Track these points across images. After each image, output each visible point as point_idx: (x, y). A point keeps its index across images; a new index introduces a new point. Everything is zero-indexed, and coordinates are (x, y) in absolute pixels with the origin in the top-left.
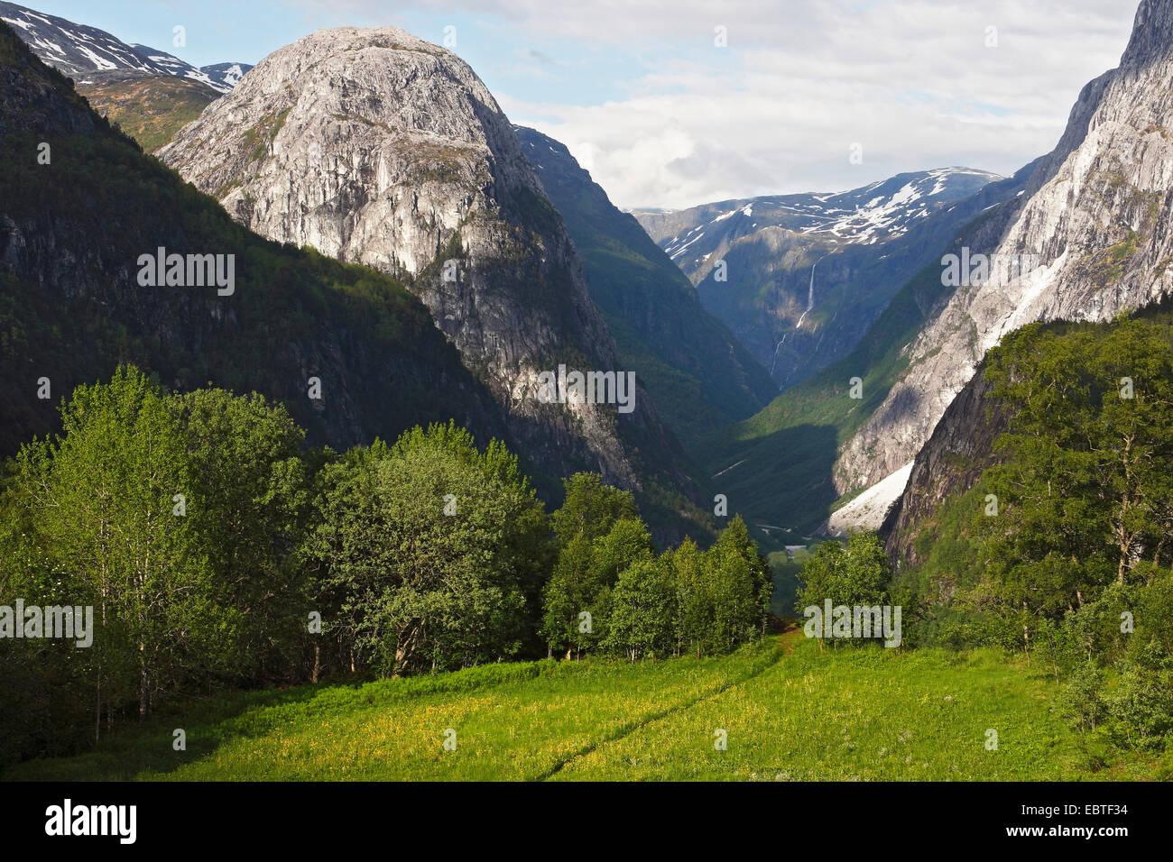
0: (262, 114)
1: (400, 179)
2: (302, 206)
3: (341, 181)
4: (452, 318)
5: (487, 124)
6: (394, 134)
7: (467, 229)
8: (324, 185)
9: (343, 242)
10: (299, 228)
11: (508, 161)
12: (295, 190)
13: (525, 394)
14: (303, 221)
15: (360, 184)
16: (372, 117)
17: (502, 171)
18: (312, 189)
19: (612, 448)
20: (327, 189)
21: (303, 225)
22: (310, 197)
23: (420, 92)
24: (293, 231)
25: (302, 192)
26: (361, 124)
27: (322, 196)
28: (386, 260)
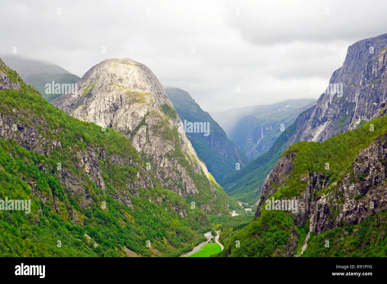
0: (89, 84)
1: (127, 103)
2: (99, 111)
3: (111, 103)
4: (142, 143)
5: (155, 86)
6: (126, 89)
7: (147, 117)
8: (105, 104)
9: (111, 121)
10: (98, 117)
11: (161, 97)
12: (97, 106)
13: (164, 165)
14: (99, 115)
15: (116, 104)
16: (120, 84)
17: (159, 100)
18: (102, 106)
19: (190, 181)
20: (106, 106)
21: (99, 116)
22: (101, 108)
23: (134, 77)
24: (96, 118)
25: (99, 107)
26: (117, 87)
27: (105, 108)
28: (123, 126)
